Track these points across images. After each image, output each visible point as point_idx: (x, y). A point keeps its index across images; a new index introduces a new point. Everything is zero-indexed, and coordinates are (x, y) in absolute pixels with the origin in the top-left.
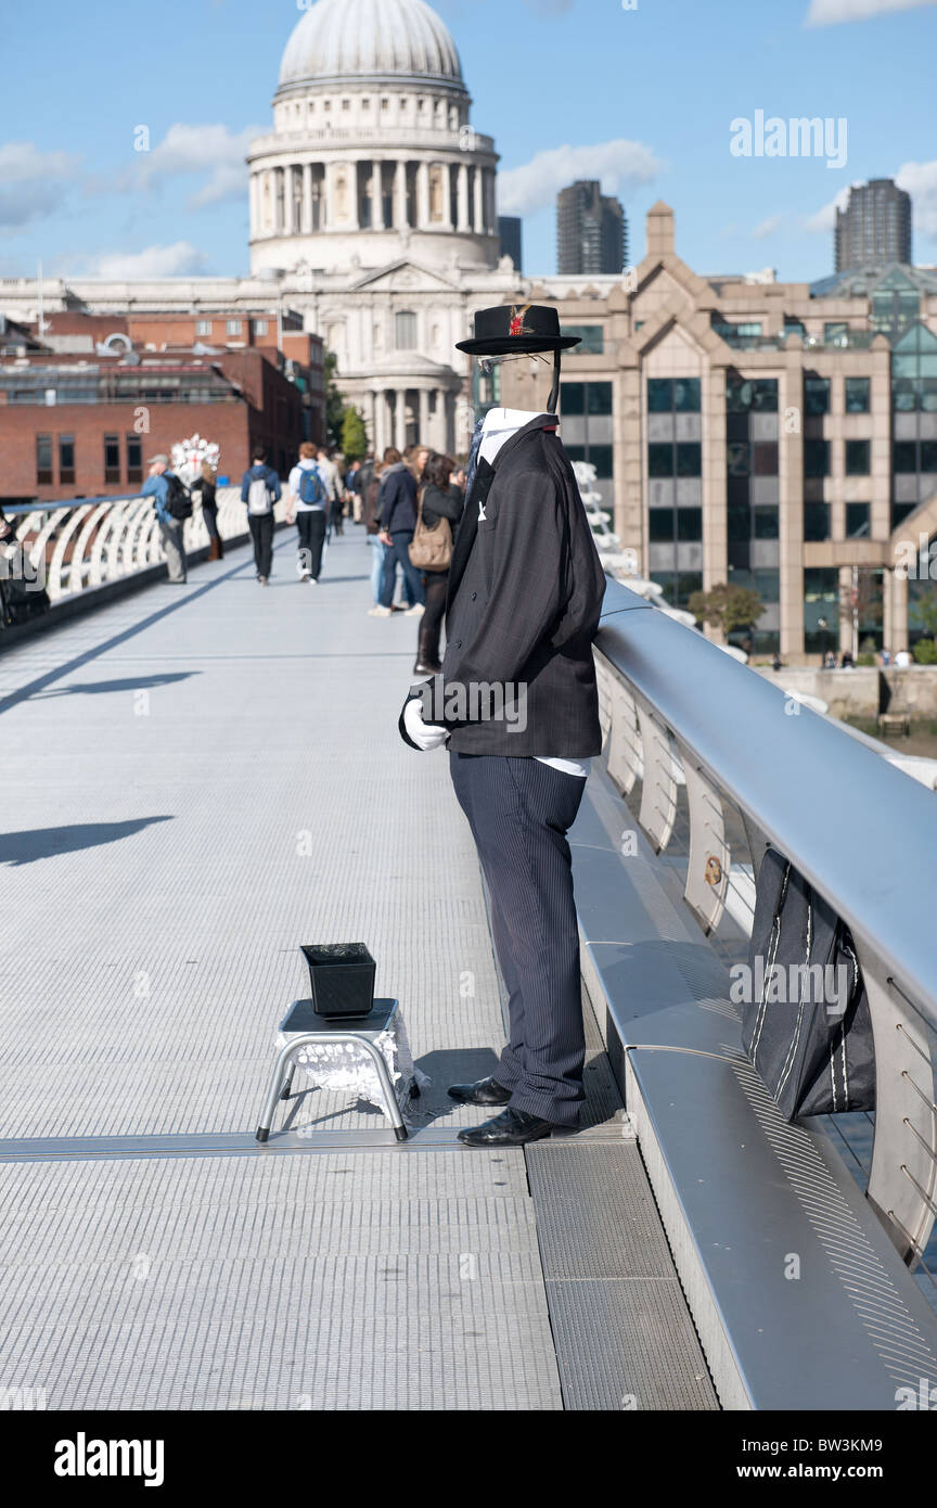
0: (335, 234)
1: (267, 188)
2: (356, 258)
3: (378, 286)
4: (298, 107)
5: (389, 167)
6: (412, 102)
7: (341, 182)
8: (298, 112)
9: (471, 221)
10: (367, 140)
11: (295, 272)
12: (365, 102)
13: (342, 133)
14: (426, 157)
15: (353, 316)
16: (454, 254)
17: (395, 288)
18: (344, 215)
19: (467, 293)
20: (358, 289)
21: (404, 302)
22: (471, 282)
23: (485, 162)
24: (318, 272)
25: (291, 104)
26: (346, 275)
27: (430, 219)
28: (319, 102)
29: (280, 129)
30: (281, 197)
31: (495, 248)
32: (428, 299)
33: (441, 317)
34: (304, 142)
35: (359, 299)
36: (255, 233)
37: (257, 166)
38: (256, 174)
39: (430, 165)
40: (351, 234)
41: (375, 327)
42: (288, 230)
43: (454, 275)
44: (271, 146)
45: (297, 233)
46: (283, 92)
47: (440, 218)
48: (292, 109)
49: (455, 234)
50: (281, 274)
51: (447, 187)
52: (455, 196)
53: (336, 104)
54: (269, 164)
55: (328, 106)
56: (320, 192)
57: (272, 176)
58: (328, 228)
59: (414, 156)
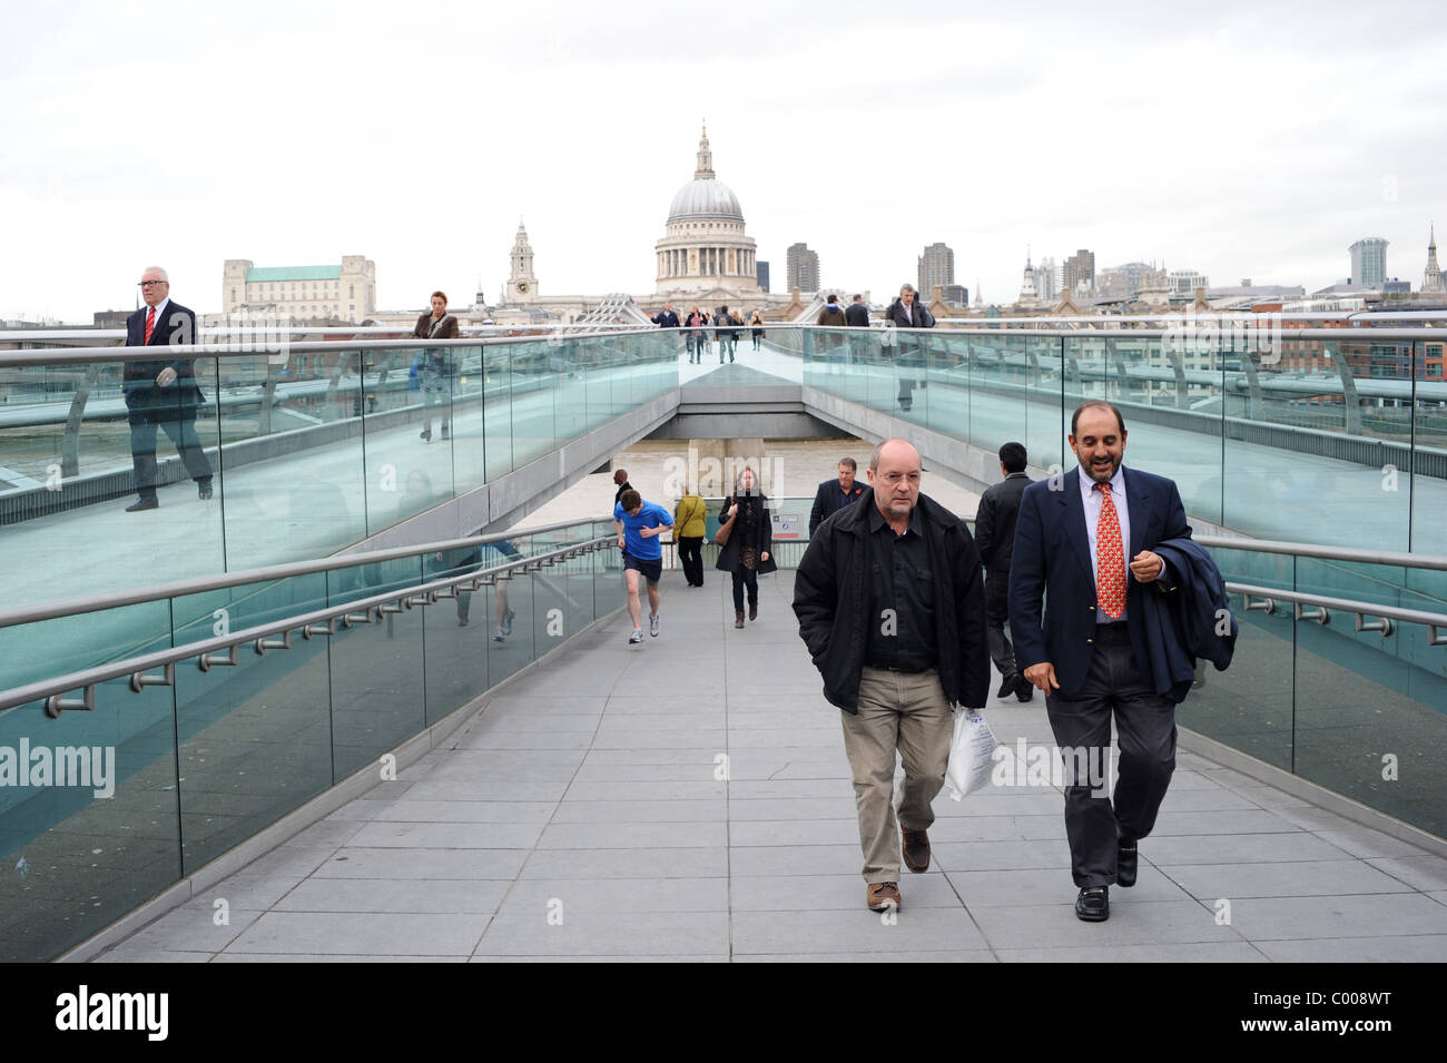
0: (691, 277)
1: (663, 259)
2: (699, 287)
3: (708, 298)
5: (712, 250)
6: (722, 225)
7: (694, 256)
9: (746, 272)
10: (704, 240)
11: (675, 292)
12: (703, 225)
13: (694, 237)
14: (727, 246)
16: (739, 285)
17: (715, 298)
18: (695, 270)
19: (744, 300)
20: (701, 298)
22: (746, 296)
23: (750, 249)
24: (684, 292)
25: (673, 226)
26: (695, 294)
27: (729, 271)
28: (684, 225)
30: (669, 262)
31: (755, 281)
34: (679, 240)
37: (659, 250)
39: (729, 249)
42: (672, 276)
44: (665, 243)
45: (675, 278)
47: (733, 270)
49: (739, 276)
50: (670, 293)
51: (736, 258)
52: (739, 261)
53: (691, 226)
54: (665, 249)
55: (688, 226)
56: (685, 261)
57: (666, 254)
58: (687, 274)
59: (722, 246)
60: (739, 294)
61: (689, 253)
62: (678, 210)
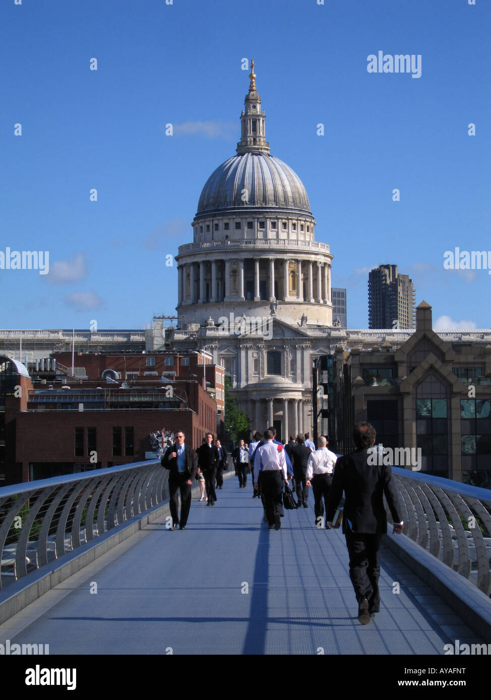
1: (188, 276)
4: (208, 226)
5: (265, 263)
7: (235, 273)
8: (208, 230)
9: (316, 297)
10: (251, 246)
13: (236, 242)
14: (287, 257)
19: (312, 340)
22: (314, 333)
23: (323, 260)
25: (204, 225)
27: (292, 295)
28: (221, 224)
30: (197, 280)
31: (330, 312)
33: (297, 355)
37: (182, 262)
38: (182, 267)
39: (291, 262)
40: (241, 304)
41: (255, 361)
42: (201, 300)
44: (192, 250)
45: (207, 302)
46: (199, 217)
47: (298, 295)
48: (205, 229)
49: (305, 304)
51: (301, 276)
52: (306, 279)
53: (232, 225)
54: (189, 260)
55: (227, 226)
56: (221, 279)
57: (192, 268)
58: (226, 300)
59: (280, 256)
60: (304, 329)
61: (227, 265)
62: (211, 201)
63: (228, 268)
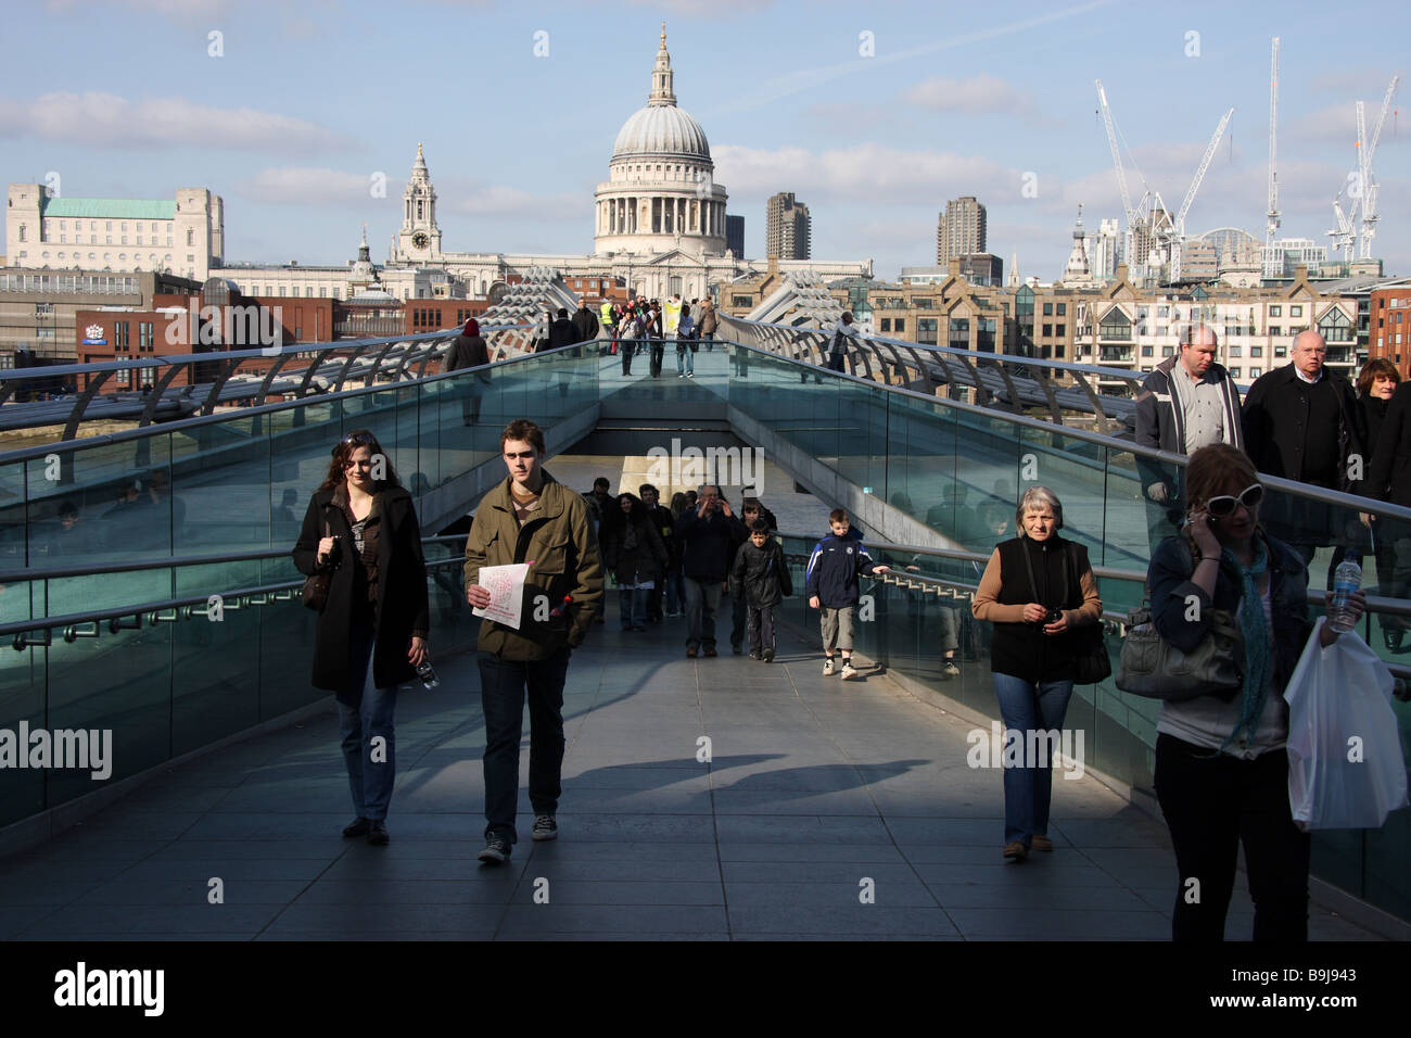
0: (641, 236)
2: (652, 248)
3: (662, 264)
5: (670, 201)
6: (683, 168)
7: (645, 208)
8: (623, 171)
9: (712, 230)
10: (659, 187)
11: (619, 254)
12: (658, 167)
13: (645, 183)
14: (689, 197)
15: (649, 278)
16: (702, 248)
17: (671, 264)
18: (646, 225)
19: (708, 268)
20: (653, 264)
21: (675, 272)
22: (712, 262)
23: (720, 199)
24: (631, 255)
25: (620, 167)
26: (646, 257)
27: (691, 229)
28: (634, 166)
29: (613, 180)
30: (613, 215)
31: (724, 244)
32: (688, 271)
33: (694, 280)
34: (626, 187)
35: (652, 270)
36: (597, 233)
37: (600, 198)
38: (600, 202)
39: (691, 201)
40: (650, 235)
41: (660, 285)
42: (615, 232)
43: (702, 259)
44: (608, 189)
45: (620, 235)
46: (615, 159)
47: (696, 228)
48: (620, 169)
49: (703, 237)
50: (611, 255)
51: (699, 212)
52: (703, 217)
53: (643, 168)
55: (639, 167)
56: (633, 215)
57: (609, 203)
58: (637, 232)
59: (683, 196)
61: (638, 203)
62: (626, 146)
63: (639, 205)
